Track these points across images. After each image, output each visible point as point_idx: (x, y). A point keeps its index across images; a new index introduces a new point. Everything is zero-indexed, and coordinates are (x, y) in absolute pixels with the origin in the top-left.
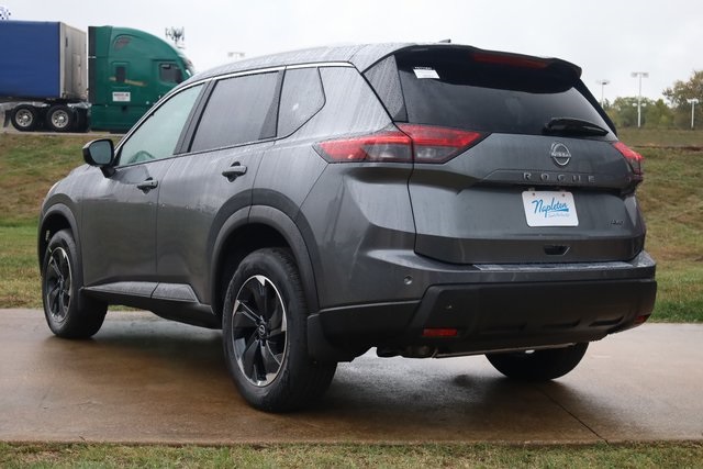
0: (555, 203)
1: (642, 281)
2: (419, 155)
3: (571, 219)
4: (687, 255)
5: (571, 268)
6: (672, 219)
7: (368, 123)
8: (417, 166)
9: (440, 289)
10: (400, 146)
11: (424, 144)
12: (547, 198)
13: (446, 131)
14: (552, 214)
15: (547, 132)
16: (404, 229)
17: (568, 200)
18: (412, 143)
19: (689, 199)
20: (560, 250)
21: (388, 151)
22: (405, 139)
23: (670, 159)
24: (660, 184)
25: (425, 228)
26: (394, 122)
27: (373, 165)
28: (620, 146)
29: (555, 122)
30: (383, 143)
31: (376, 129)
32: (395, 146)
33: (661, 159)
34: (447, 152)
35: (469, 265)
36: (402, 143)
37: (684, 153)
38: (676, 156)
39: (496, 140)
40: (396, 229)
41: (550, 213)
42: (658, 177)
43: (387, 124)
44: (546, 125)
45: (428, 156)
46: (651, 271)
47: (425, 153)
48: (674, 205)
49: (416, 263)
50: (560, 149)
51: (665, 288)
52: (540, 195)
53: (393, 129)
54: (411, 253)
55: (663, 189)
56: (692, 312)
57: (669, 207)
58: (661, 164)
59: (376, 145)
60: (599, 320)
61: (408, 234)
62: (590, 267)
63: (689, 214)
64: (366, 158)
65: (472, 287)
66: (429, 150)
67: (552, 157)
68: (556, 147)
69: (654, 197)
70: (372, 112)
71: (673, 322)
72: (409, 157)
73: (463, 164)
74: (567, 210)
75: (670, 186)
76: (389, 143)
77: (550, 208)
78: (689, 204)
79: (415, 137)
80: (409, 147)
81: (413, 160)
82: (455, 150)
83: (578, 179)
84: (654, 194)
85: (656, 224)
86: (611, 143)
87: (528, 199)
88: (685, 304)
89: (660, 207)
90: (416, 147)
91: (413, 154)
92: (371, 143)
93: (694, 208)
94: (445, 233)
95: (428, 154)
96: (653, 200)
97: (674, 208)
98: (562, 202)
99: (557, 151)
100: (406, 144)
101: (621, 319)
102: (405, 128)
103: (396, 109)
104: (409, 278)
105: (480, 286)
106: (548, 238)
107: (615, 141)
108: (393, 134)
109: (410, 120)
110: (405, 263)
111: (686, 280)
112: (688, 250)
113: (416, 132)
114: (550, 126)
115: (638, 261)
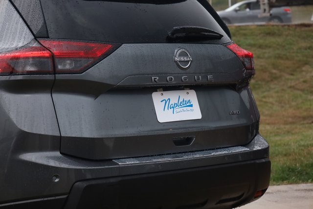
0: (181, 100)
1: (258, 161)
2: (60, 67)
3: (195, 113)
4: (304, 118)
5: (198, 156)
6: (291, 87)
7: (14, 39)
8: (58, 76)
9: (85, 184)
10: (42, 60)
11: (63, 57)
12: (174, 97)
13: (83, 44)
14: (178, 110)
15: (170, 40)
16: (50, 133)
17: (192, 97)
18: (53, 57)
19: (304, 69)
20: (188, 141)
21: (32, 65)
22: (46, 53)
23: (287, 36)
24: (279, 57)
25: (69, 131)
26: (36, 38)
27: (20, 77)
28: (233, 46)
29: (177, 31)
30: (27, 58)
31: (20, 45)
32: (38, 60)
33: (280, 35)
34: (84, 63)
35: (109, 161)
36: (44, 57)
37: (298, 29)
38: (291, 32)
39: (127, 50)
40: (43, 133)
41: (177, 109)
42: (277, 52)
43: (30, 40)
44: (169, 33)
45: (68, 67)
46: (265, 151)
47: (65, 65)
48: (292, 75)
49: (63, 162)
50: (183, 54)
51: (284, 153)
52: (168, 95)
53: (35, 45)
54: (58, 154)
55: (282, 61)
56: (307, 173)
57: (288, 76)
58: (280, 40)
59: (21, 60)
60: (224, 198)
61: (54, 137)
62: (214, 153)
63: (305, 82)
64: (12, 72)
65: (112, 180)
66: (68, 62)
67: (176, 62)
68: (178, 52)
69: (274, 68)
70: (16, 29)
71: (291, 184)
72: (51, 69)
73: (99, 72)
74: (191, 106)
75: (287, 59)
76: (33, 58)
77: (176, 105)
78: (304, 73)
79: (55, 51)
80: (50, 61)
81: (55, 71)
82: (91, 61)
83: (200, 79)
84: (275, 66)
85: (277, 92)
86: (226, 45)
87: (158, 99)
88: (301, 166)
89: (280, 77)
90: (57, 60)
91: (54, 66)
92: (16, 58)
93: (308, 76)
94: (86, 134)
95: (68, 65)
96: (274, 71)
97: (292, 77)
98: (187, 99)
99: (180, 55)
100: (47, 57)
101: (242, 195)
102: (46, 43)
103: (38, 26)
104: (57, 177)
105: (120, 179)
106: (176, 131)
107: (229, 43)
108: (35, 49)
109: (50, 36)
110: (52, 163)
111: (302, 143)
112: (305, 114)
113: (55, 47)
114: (173, 34)
115: (254, 144)
